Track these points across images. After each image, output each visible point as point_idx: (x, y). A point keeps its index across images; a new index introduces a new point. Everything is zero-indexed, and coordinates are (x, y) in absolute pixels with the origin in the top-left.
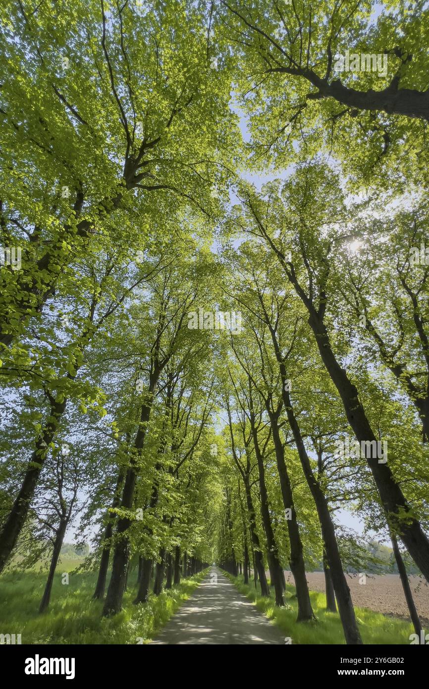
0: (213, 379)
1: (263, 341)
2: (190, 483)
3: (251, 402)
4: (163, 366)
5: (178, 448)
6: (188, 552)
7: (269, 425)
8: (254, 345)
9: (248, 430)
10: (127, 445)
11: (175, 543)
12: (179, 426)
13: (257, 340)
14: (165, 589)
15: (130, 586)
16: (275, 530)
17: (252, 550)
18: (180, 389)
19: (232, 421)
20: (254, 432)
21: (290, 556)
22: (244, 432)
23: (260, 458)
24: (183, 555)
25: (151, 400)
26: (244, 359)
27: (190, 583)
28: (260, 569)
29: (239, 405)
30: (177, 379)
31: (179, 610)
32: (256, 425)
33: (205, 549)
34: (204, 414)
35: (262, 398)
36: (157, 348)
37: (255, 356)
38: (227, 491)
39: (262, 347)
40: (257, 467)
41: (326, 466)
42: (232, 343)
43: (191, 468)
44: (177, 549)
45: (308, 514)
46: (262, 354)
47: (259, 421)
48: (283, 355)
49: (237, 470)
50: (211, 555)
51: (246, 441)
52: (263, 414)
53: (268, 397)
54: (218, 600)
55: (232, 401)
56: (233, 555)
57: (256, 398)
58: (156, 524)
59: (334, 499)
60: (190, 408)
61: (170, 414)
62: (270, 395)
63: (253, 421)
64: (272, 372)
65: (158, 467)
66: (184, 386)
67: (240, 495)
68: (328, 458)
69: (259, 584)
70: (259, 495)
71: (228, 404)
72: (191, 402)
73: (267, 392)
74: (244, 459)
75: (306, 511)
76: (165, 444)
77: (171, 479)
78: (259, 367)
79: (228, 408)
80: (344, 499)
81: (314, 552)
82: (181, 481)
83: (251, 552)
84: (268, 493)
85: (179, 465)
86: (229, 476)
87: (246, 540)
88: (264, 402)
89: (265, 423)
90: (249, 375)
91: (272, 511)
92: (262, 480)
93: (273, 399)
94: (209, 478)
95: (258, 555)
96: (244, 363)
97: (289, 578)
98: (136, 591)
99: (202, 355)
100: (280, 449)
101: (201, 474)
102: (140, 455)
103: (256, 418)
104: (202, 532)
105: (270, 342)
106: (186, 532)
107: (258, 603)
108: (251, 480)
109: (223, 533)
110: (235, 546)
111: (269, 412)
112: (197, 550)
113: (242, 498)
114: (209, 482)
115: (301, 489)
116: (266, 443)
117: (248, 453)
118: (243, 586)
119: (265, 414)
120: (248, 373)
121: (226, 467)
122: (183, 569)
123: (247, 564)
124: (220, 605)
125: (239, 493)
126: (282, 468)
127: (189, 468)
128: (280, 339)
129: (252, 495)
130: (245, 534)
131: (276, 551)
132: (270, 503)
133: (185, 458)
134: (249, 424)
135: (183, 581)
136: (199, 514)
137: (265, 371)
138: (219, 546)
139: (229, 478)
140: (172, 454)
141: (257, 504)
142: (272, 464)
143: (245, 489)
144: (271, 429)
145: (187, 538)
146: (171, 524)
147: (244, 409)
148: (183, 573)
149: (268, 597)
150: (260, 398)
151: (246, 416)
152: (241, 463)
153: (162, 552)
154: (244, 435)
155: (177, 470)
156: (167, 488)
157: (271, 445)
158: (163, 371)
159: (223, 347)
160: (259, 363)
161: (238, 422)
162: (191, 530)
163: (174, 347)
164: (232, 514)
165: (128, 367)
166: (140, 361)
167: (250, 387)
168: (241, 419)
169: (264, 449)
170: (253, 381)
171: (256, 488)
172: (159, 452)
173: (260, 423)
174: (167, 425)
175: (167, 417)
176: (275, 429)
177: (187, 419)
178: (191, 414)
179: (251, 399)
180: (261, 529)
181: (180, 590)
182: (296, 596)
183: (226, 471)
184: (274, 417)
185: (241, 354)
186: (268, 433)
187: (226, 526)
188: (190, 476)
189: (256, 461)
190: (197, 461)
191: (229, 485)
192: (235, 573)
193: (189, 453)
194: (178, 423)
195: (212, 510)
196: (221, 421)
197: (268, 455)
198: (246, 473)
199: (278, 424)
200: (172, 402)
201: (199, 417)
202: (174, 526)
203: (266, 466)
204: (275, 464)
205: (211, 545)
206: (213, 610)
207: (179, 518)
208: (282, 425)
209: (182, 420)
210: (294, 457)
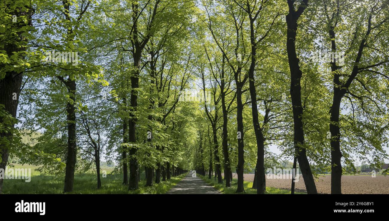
0: (190, 54)
1: (241, 27)
2: (173, 127)
3: (223, 73)
4: (143, 46)
5: (164, 105)
6: (175, 165)
7: (235, 91)
8: (232, 29)
9: (218, 93)
10: (125, 105)
11: (166, 160)
12: (163, 91)
13: (236, 25)
14: (162, 181)
15: (142, 180)
16: (230, 154)
17: (215, 163)
18: (161, 64)
19: (206, 87)
20: (223, 95)
21: (237, 166)
22: (214, 94)
23: (225, 112)
24: (171, 166)
25: (138, 73)
26: (221, 40)
27: (176, 179)
28: (218, 173)
29: (212, 75)
30: (158, 56)
31: (170, 189)
32: (225, 91)
33: (185, 163)
34: (182, 82)
35: (232, 71)
36: (136, 32)
37: (231, 38)
38: (200, 132)
39: (240, 32)
40: (222, 118)
41: (270, 119)
42: (210, 27)
43: (174, 118)
44: (168, 164)
45: (252, 146)
46: (238, 36)
47: (227, 87)
48: (257, 40)
49: (208, 120)
50: (189, 167)
51: (216, 101)
52: (231, 83)
53: (238, 70)
54: (193, 185)
55: (207, 72)
56: (203, 166)
57: (228, 70)
58: (153, 151)
59: (270, 139)
60: (171, 77)
61: (155, 82)
62: (240, 69)
63: (222, 87)
64: (245, 52)
65: (150, 117)
66: (164, 61)
67: (209, 135)
68: (272, 115)
69: (217, 179)
70: (222, 135)
71: (203, 75)
72: (171, 73)
73: (237, 67)
74: (213, 113)
75: (251, 144)
76: (153, 102)
77: (160, 125)
78: (234, 47)
79: (203, 77)
80: (276, 139)
81: (251, 164)
82: (167, 127)
83: (214, 165)
84: (228, 134)
85: (165, 116)
86: (202, 123)
87: (211, 159)
88: (233, 74)
89: (232, 89)
90: (224, 53)
91: (230, 144)
92: (225, 126)
93: (241, 72)
94: (188, 124)
95: (218, 166)
96: (221, 43)
97: (235, 176)
98: (146, 182)
99: (180, 35)
100: (240, 107)
101: (182, 122)
102: (136, 110)
103: (225, 85)
104: (183, 155)
105: (247, 28)
106: (173, 155)
107: (215, 186)
108: (218, 126)
109: (197, 156)
110: (204, 162)
111: (237, 81)
112: (180, 164)
113: (210, 137)
114: (187, 127)
115: (250, 132)
116: (231, 103)
117: (217, 109)
118: (207, 180)
119: (233, 83)
120: (222, 51)
121: (200, 118)
122: (172, 173)
123: (211, 170)
124: (194, 187)
125: (208, 134)
126: (240, 119)
127: (173, 118)
128: (258, 28)
129: (217, 135)
130: (211, 156)
131: (229, 164)
132: (229, 140)
133: (169, 112)
134: (219, 89)
135: (172, 178)
136: (181, 146)
137: (238, 51)
138: (194, 162)
139: (202, 125)
140: (159, 109)
141: (220, 140)
142: (233, 117)
143: (212, 131)
144: (236, 94)
145: (173, 158)
146: (162, 151)
147: (216, 79)
148: (172, 174)
149: (222, 184)
150: (231, 71)
151: (217, 83)
152: (211, 115)
153: (158, 164)
154: (215, 97)
155: (164, 119)
156: (158, 131)
157: (235, 104)
158: (144, 50)
159: (201, 29)
160: (234, 44)
161: (211, 87)
162: (176, 154)
163: (151, 30)
164: (203, 145)
165: (112, 50)
166: (121, 45)
167: (223, 62)
168: (213, 85)
169: (229, 107)
170: (226, 57)
171: (220, 131)
172: (149, 108)
173: (228, 89)
174: (153, 90)
175: (152, 84)
176: (239, 94)
177: (169, 85)
178: (172, 81)
179: (223, 71)
180: (221, 153)
181: (171, 181)
182: (237, 183)
183: (199, 120)
184: (240, 85)
185: (218, 35)
186: (234, 96)
187: (199, 152)
188: (174, 123)
189: (222, 114)
190: (178, 113)
191: (202, 129)
192: (204, 174)
193: (172, 108)
194: (162, 89)
195: (190, 143)
196: (197, 87)
197: (231, 111)
198: (214, 122)
199: (242, 91)
200: (156, 73)
201: (179, 84)
202: (164, 152)
203: (229, 118)
204: (235, 117)
205: (189, 162)
206: (189, 189)
207: (167, 148)
208: (244, 91)
209: (164, 86)
210: (249, 113)
